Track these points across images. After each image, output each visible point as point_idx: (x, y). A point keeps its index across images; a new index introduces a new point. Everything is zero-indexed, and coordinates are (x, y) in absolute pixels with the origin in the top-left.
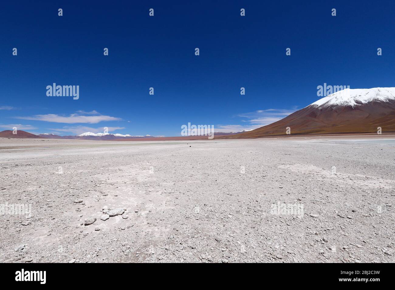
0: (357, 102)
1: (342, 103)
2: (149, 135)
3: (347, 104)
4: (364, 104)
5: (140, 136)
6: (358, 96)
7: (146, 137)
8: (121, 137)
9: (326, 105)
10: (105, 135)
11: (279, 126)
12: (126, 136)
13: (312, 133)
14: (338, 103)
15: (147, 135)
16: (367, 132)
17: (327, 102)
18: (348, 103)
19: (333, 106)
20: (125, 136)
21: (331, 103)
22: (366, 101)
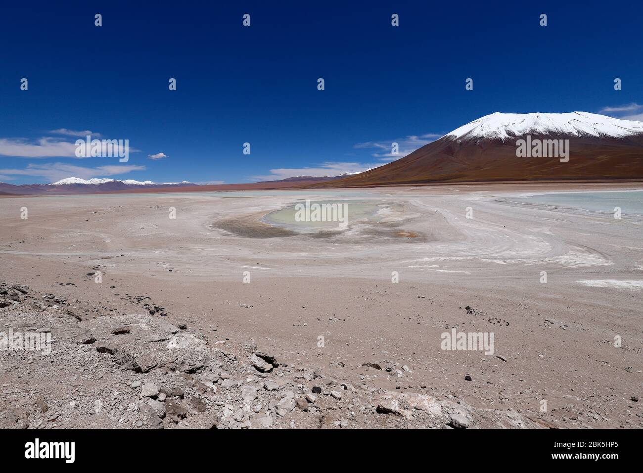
0: (509, 133)
1: (490, 135)
2: (187, 182)
3: (495, 136)
4: (518, 136)
5: (171, 184)
6: (511, 124)
7: (183, 184)
8: (136, 186)
9: (467, 136)
10: (106, 182)
11: (401, 167)
12: (146, 184)
13: (452, 179)
14: (484, 134)
15: (184, 182)
16: (522, 178)
17: (470, 132)
18: (498, 134)
19: (476, 138)
20: (143, 183)
21: (475, 134)
22: (520, 132)
